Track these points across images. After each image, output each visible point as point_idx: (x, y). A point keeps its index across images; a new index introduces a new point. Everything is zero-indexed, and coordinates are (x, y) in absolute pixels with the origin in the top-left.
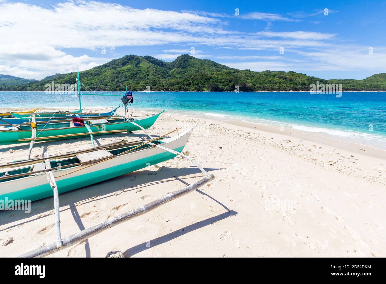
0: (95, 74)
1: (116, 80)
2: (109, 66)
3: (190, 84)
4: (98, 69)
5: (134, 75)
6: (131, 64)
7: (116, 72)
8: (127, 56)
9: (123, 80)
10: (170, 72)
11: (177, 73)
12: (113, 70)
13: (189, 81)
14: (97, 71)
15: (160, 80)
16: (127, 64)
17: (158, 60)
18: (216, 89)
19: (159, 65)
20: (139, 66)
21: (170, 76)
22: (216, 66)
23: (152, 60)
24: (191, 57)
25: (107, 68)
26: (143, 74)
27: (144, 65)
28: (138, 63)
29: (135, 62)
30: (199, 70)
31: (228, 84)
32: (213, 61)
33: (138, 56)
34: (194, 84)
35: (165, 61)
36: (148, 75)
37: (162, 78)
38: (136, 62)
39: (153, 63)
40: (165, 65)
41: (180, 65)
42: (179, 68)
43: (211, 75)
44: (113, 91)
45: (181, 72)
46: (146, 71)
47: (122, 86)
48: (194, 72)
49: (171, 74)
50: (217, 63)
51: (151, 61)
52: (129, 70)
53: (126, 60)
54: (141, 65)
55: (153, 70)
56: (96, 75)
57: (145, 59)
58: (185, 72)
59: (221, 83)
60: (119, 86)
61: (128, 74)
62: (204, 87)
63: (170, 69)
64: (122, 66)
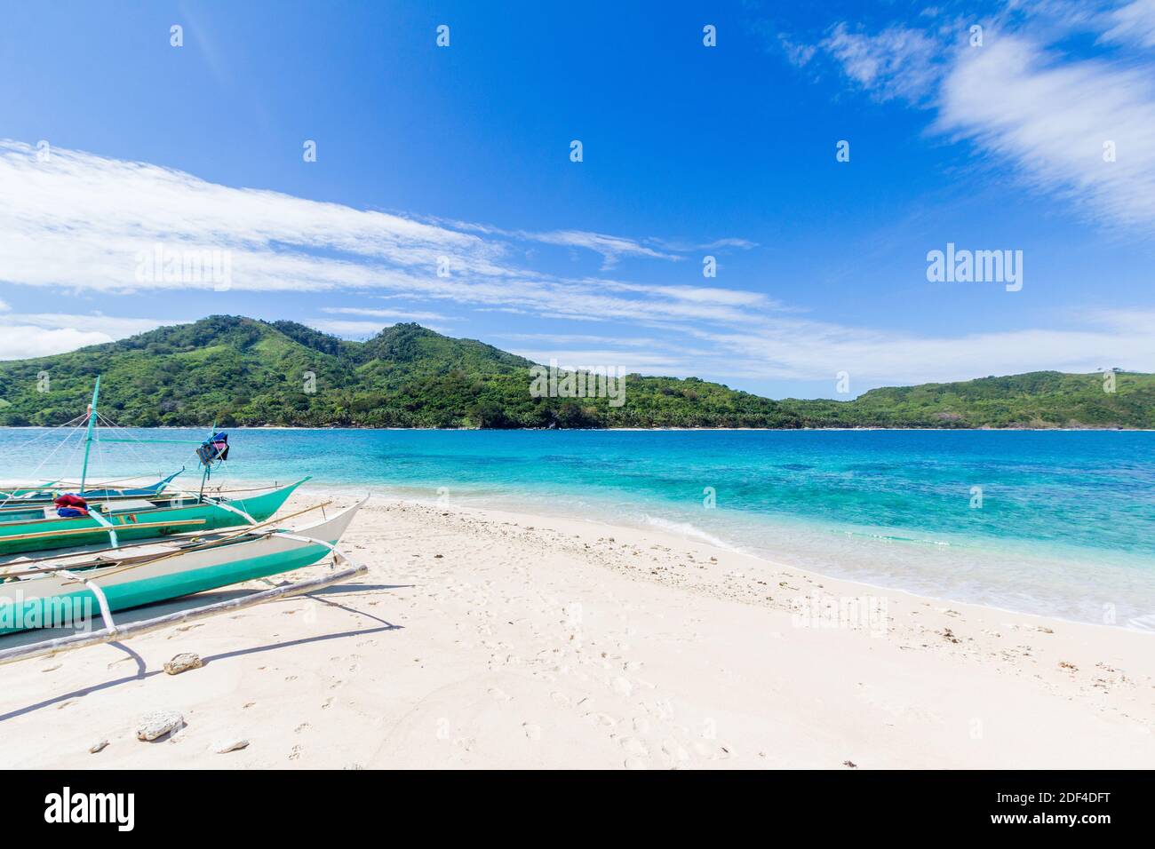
0: (83, 369)
1: (163, 390)
2: (142, 347)
3: (419, 406)
4: (96, 355)
5: (233, 378)
6: (227, 341)
7: (166, 364)
8: (216, 318)
9: (189, 390)
10: (359, 370)
11: (380, 374)
12: (157, 359)
13: (417, 396)
14: (92, 360)
15: (324, 392)
16: (213, 341)
17: (320, 334)
18: (497, 422)
19: (322, 349)
20: (252, 350)
21: (357, 381)
22: (499, 358)
23: (301, 334)
24: (426, 330)
25: (133, 352)
26: (266, 373)
27: (269, 348)
28: (253, 341)
29: (239, 338)
30: (448, 366)
31: (533, 409)
32: (489, 344)
33: (254, 321)
34: (432, 406)
35: (344, 340)
36: (282, 378)
37: (331, 388)
38: (246, 336)
39: (304, 341)
40: (343, 349)
41: (392, 352)
42: (386, 359)
43: (484, 383)
44: (145, 425)
45: (392, 370)
46: (277, 365)
47: (181, 409)
48: (434, 372)
49: (360, 376)
50: (499, 350)
51: (296, 338)
52: (215, 359)
53: (211, 331)
54: (260, 346)
55: (303, 364)
56: (83, 374)
57: (278, 329)
58: (406, 372)
59: (512, 404)
60: (173, 409)
61: (210, 373)
62: (462, 416)
63: (358, 361)
64: (192, 347)
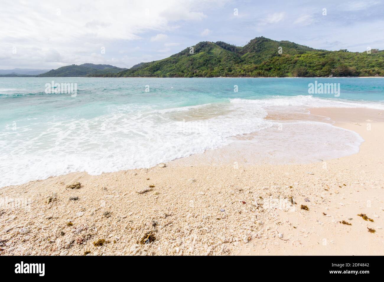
0: (173, 61)
1: (191, 67)
2: (184, 54)
3: (270, 69)
4: (175, 57)
5: (206, 63)
6: (204, 51)
7: (191, 59)
8: (201, 43)
9: (197, 67)
10: (243, 56)
11: (250, 58)
12: (188, 58)
13: (269, 65)
14: (175, 59)
15: (233, 65)
16: (201, 51)
17: (229, 45)
18: (305, 74)
19: (230, 50)
20: (211, 52)
21: (243, 61)
22: (297, 48)
23: (224, 45)
24: (267, 39)
25: (183, 56)
26: (215, 60)
27: (217, 51)
28: (211, 49)
29: (207, 49)
30: (275, 53)
31: (322, 69)
33: (210, 42)
34: (276, 69)
35: (237, 46)
36: (220, 61)
37: (235, 64)
38: (209, 48)
39: (225, 48)
40: (237, 50)
41: (254, 49)
42: (252, 52)
43: (298, 58)
44: (190, 77)
45: (254, 56)
46: (218, 57)
48: (270, 56)
49: (243, 59)
50: (297, 44)
51: (222, 47)
52: (202, 56)
53: (200, 47)
54: (213, 51)
55: (225, 56)
56: (173, 63)
57: (217, 44)
58: (259, 56)
59: (311, 67)
60: (196, 72)
61: (201, 61)
62: (287, 72)
63: (242, 53)
64: (196, 53)
